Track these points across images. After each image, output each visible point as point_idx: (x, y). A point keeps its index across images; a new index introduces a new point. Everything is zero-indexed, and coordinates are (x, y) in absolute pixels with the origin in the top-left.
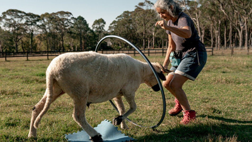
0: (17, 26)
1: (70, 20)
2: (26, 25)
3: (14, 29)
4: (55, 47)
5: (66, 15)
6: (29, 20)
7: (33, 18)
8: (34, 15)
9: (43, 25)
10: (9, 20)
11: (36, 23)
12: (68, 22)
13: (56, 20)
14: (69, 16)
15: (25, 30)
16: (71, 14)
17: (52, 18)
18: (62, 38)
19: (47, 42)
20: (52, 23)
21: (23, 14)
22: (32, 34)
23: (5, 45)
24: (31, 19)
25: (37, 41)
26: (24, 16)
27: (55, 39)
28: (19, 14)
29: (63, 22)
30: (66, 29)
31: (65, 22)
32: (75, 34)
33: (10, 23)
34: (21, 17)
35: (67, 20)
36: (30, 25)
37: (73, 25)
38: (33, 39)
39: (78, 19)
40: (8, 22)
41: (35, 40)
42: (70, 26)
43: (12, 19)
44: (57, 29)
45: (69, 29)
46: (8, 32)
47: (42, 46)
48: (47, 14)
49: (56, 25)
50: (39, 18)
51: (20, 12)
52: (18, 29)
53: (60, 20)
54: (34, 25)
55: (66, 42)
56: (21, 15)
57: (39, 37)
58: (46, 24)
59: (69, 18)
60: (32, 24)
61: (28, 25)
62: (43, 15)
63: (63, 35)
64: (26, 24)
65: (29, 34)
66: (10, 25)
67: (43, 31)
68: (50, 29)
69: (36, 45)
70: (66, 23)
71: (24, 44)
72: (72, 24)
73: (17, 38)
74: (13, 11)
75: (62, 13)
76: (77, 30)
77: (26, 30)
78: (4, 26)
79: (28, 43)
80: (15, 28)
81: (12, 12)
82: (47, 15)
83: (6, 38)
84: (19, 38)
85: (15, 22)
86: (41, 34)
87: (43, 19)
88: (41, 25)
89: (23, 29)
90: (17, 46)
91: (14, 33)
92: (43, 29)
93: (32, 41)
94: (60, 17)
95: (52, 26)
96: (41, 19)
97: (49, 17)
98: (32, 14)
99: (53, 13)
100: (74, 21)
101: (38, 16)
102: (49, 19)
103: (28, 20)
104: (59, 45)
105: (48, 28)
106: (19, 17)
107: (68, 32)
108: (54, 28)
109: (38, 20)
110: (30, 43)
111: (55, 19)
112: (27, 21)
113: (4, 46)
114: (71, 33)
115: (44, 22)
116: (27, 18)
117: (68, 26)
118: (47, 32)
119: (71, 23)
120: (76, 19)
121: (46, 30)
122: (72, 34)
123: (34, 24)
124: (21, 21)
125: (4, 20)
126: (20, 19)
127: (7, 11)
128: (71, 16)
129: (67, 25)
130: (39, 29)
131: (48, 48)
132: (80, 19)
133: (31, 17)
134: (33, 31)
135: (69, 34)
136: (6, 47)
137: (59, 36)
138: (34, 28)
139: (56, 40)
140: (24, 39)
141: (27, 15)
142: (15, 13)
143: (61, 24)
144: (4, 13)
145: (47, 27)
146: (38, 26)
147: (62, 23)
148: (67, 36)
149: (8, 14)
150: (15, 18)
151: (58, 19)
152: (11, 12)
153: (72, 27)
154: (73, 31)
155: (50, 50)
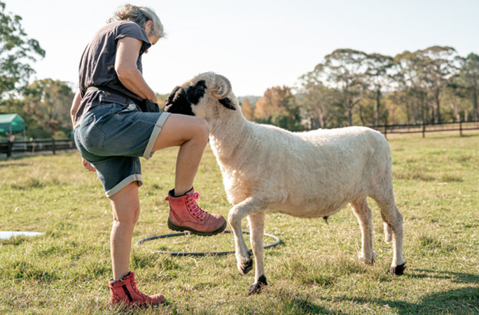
0: (351, 78)
1: (452, 62)
2: (368, 77)
3: (345, 84)
4: (422, 116)
5: (445, 52)
6: (373, 65)
7: (381, 61)
8: (382, 57)
9: (401, 75)
10: (337, 68)
11: (384, 71)
12: (449, 65)
13: (424, 63)
14: (450, 54)
15: (365, 86)
16: (453, 49)
17: (416, 60)
18: (437, 97)
19: (408, 107)
20: (417, 70)
21: (362, 57)
22: (379, 93)
23: (331, 115)
24: (378, 65)
25: (389, 105)
26: (363, 60)
27: (422, 99)
28: (355, 57)
29: (438, 67)
30: (445, 80)
31: (442, 66)
32: (462, 87)
33: (339, 74)
34: (359, 62)
35: (447, 61)
36: (374, 75)
37: (458, 72)
38: (381, 101)
39: (468, 58)
40: (335, 72)
41: (385, 103)
42: (453, 73)
43: (342, 66)
44: (427, 80)
45: (451, 79)
46: (336, 91)
47: (398, 113)
48: (407, 53)
49: (425, 72)
50: (392, 61)
51: (357, 52)
52: (353, 84)
53: (433, 63)
54: (382, 75)
55: (445, 104)
56: (359, 59)
57: (393, 97)
58: (404, 73)
59: (450, 58)
60: (377, 75)
61: (371, 75)
62: (400, 56)
63: (438, 91)
64: (368, 74)
65: (373, 91)
66: (339, 78)
67: (400, 86)
68: (412, 81)
69: (387, 112)
70: (445, 68)
71: (365, 112)
72: (457, 69)
73: (351, 102)
74: (343, 51)
75: (436, 49)
76: (466, 81)
77: (368, 85)
78: (328, 80)
79: (372, 108)
80: (347, 82)
81: (342, 54)
82: (408, 56)
83: (332, 102)
84: (355, 100)
85: (347, 72)
86: (395, 92)
87: (399, 63)
88: (395, 75)
89: (361, 83)
90: (350, 115)
91: (345, 90)
92: (400, 81)
93: (379, 105)
94: (432, 56)
95: (417, 74)
96: (395, 63)
97: (411, 59)
98: (379, 54)
99: (420, 51)
100: (461, 63)
101: (391, 59)
102: (410, 63)
103: (372, 67)
104: (430, 112)
105: (408, 80)
106: (355, 61)
107: (449, 86)
108: (421, 79)
109: (389, 66)
110: (375, 108)
111: (423, 61)
112: (369, 69)
113: (328, 115)
114: (455, 86)
115: (401, 67)
116: (370, 63)
117: (449, 73)
118: (407, 87)
119: (453, 67)
120: (464, 60)
121: (404, 83)
122: (458, 90)
123: (382, 73)
124: (358, 68)
125: (327, 69)
126: (356, 65)
127: (334, 53)
128: (455, 54)
129: (445, 72)
130: (391, 82)
131: (409, 119)
132: (473, 59)
133: (376, 61)
134: (380, 86)
135: (452, 89)
136: (331, 118)
137: (430, 94)
138: (383, 81)
139: (425, 101)
140: (365, 102)
141: (369, 57)
142: (347, 54)
143: (434, 70)
144: (327, 57)
145: (407, 77)
146: (390, 76)
147: (435, 68)
148: (446, 93)
149: (335, 58)
150: (348, 63)
151: (429, 61)
152: (340, 53)
153: (457, 76)
154: (459, 83)
155: (413, 121)
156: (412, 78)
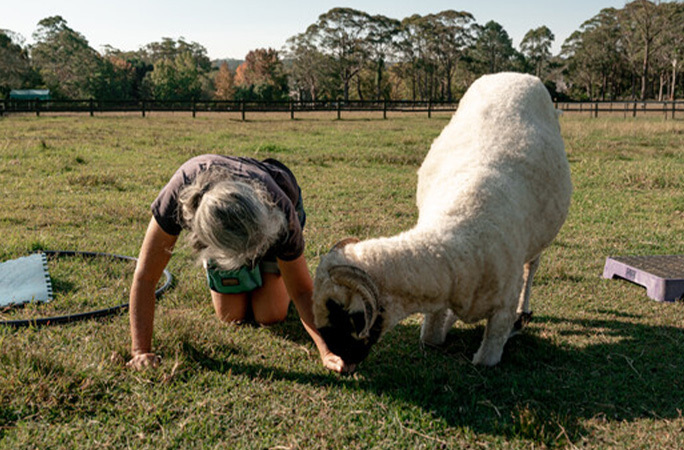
0: (349, 44)
1: (468, 30)
2: (370, 43)
3: (342, 50)
4: (430, 93)
5: (461, 19)
6: (376, 30)
7: (386, 27)
8: (388, 20)
9: (408, 43)
10: (335, 31)
11: (390, 38)
12: (464, 34)
13: (435, 31)
14: (466, 22)
15: (366, 55)
16: (470, 16)
17: (426, 25)
18: (449, 72)
19: (414, 81)
20: (427, 39)
21: (364, 19)
22: (381, 62)
23: (324, 86)
24: (382, 30)
25: (393, 78)
26: (365, 22)
27: (432, 74)
28: (356, 19)
29: (452, 36)
30: (460, 51)
31: (457, 36)
32: (478, 62)
33: (335, 38)
34: (360, 25)
35: (462, 30)
36: (376, 42)
37: (474, 43)
38: (384, 73)
39: (487, 27)
40: (331, 36)
41: (387, 77)
42: (469, 44)
43: (339, 29)
44: (438, 51)
45: (466, 51)
46: (331, 58)
47: (403, 89)
48: (417, 17)
49: (436, 41)
50: (399, 26)
51: (358, 13)
52: (351, 52)
53: (445, 31)
54: (386, 43)
55: (457, 81)
56: (360, 21)
57: (397, 70)
58: (413, 41)
59: (467, 26)
60: (381, 41)
61: (373, 42)
62: (408, 21)
63: (450, 65)
64: (369, 39)
65: (374, 61)
66: (335, 43)
67: (406, 56)
68: (421, 51)
69: (389, 86)
70: (460, 38)
71: (364, 85)
72: (474, 39)
73: (348, 72)
74: (342, 11)
75: (450, 14)
76: (483, 54)
77: (369, 53)
78: (322, 45)
79: (372, 81)
80: (344, 48)
81: (340, 15)
82: (417, 21)
83: (326, 71)
84: (353, 70)
85: (346, 36)
86: (400, 63)
87: (407, 30)
88: (401, 43)
89: (361, 51)
90: (347, 88)
91: (342, 59)
92: (406, 50)
93: (380, 78)
94: (446, 23)
95: (427, 43)
96: (402, 28)
97: (421, 25)
98: (384, 17)
99: (431, 16)
100: (478, 33)
101: (397, 23)
102: (419, 29)
103: (375, 32)
104: (440, 89)
105: (416, 49)
106: (355, 24)
107: (462, 59)
108: (430, 49)
109: (395, 32)
110: (376, 83)
111: (434, 28)
112: (372, 34)
113: (320, 87)
114: (469, 60)
115: (409, 34)
116: (372, 27)
117: (464, 44)
118: (414, 58)
119: (470, 37)
120: (483, 29)
121: (412, 53)
122: (473, 64)
123: (386, 40)
124: (358, 33)
125: (322, 32)
126: (356, 29)
127: (331, 12)
128: (472, 22)
129: (460, 42)
130: (396, 51)
131: (415, 96)
132: (492, 29)
133: (380, 26)
134: (383, 55)
135: (466, 63)
136: (324, 91)
137: (441, 68)
138: (386, 50)
139: (434, 76)
140: (365, 74)
141: (372, 19)
142: (346, 15)
143: (447, 40)
144: (323, 17)
145: (415, 46)
146: (395, 44)
147: (449, 37)
148: (459, 67)
149: (332, 18)
150: (347, 26)
151: (442, 29)
152: (339, 13)
153: (473, 47)
154: (474, 57)
155: (419, 98)
156: (421, 48)
